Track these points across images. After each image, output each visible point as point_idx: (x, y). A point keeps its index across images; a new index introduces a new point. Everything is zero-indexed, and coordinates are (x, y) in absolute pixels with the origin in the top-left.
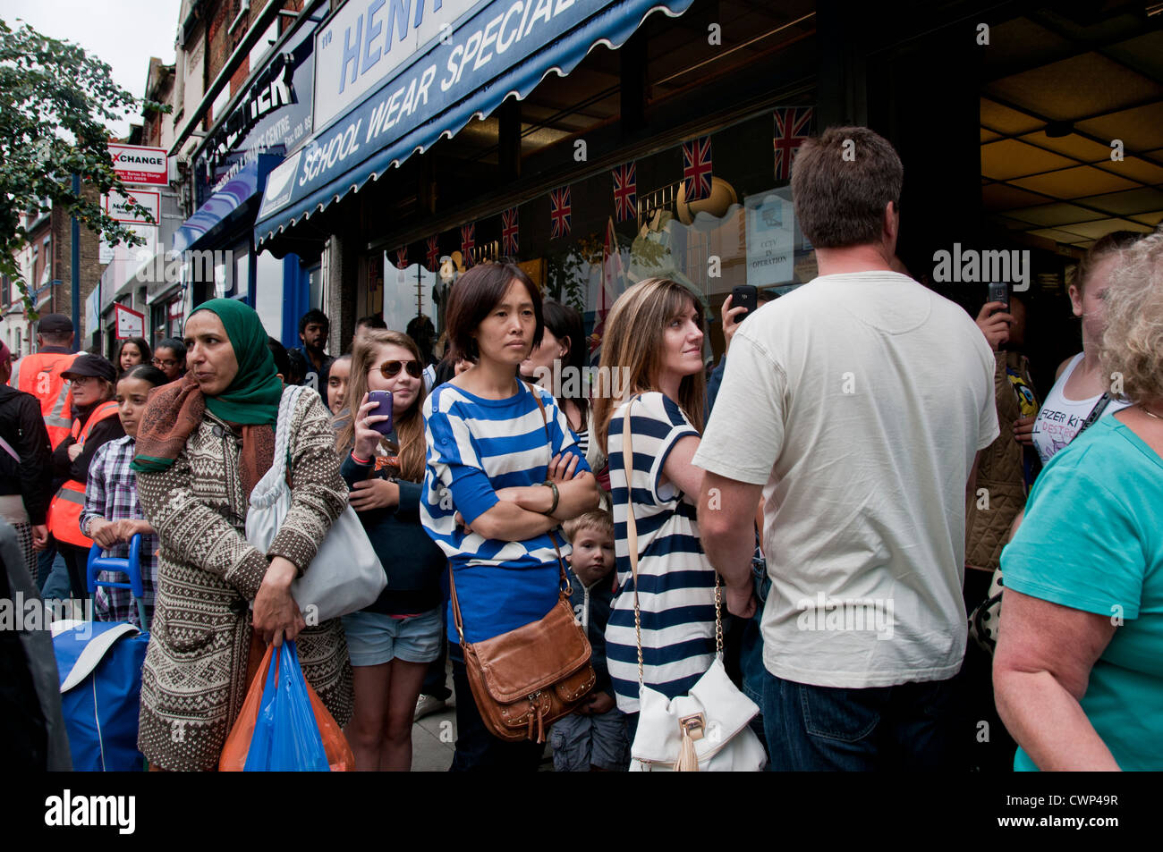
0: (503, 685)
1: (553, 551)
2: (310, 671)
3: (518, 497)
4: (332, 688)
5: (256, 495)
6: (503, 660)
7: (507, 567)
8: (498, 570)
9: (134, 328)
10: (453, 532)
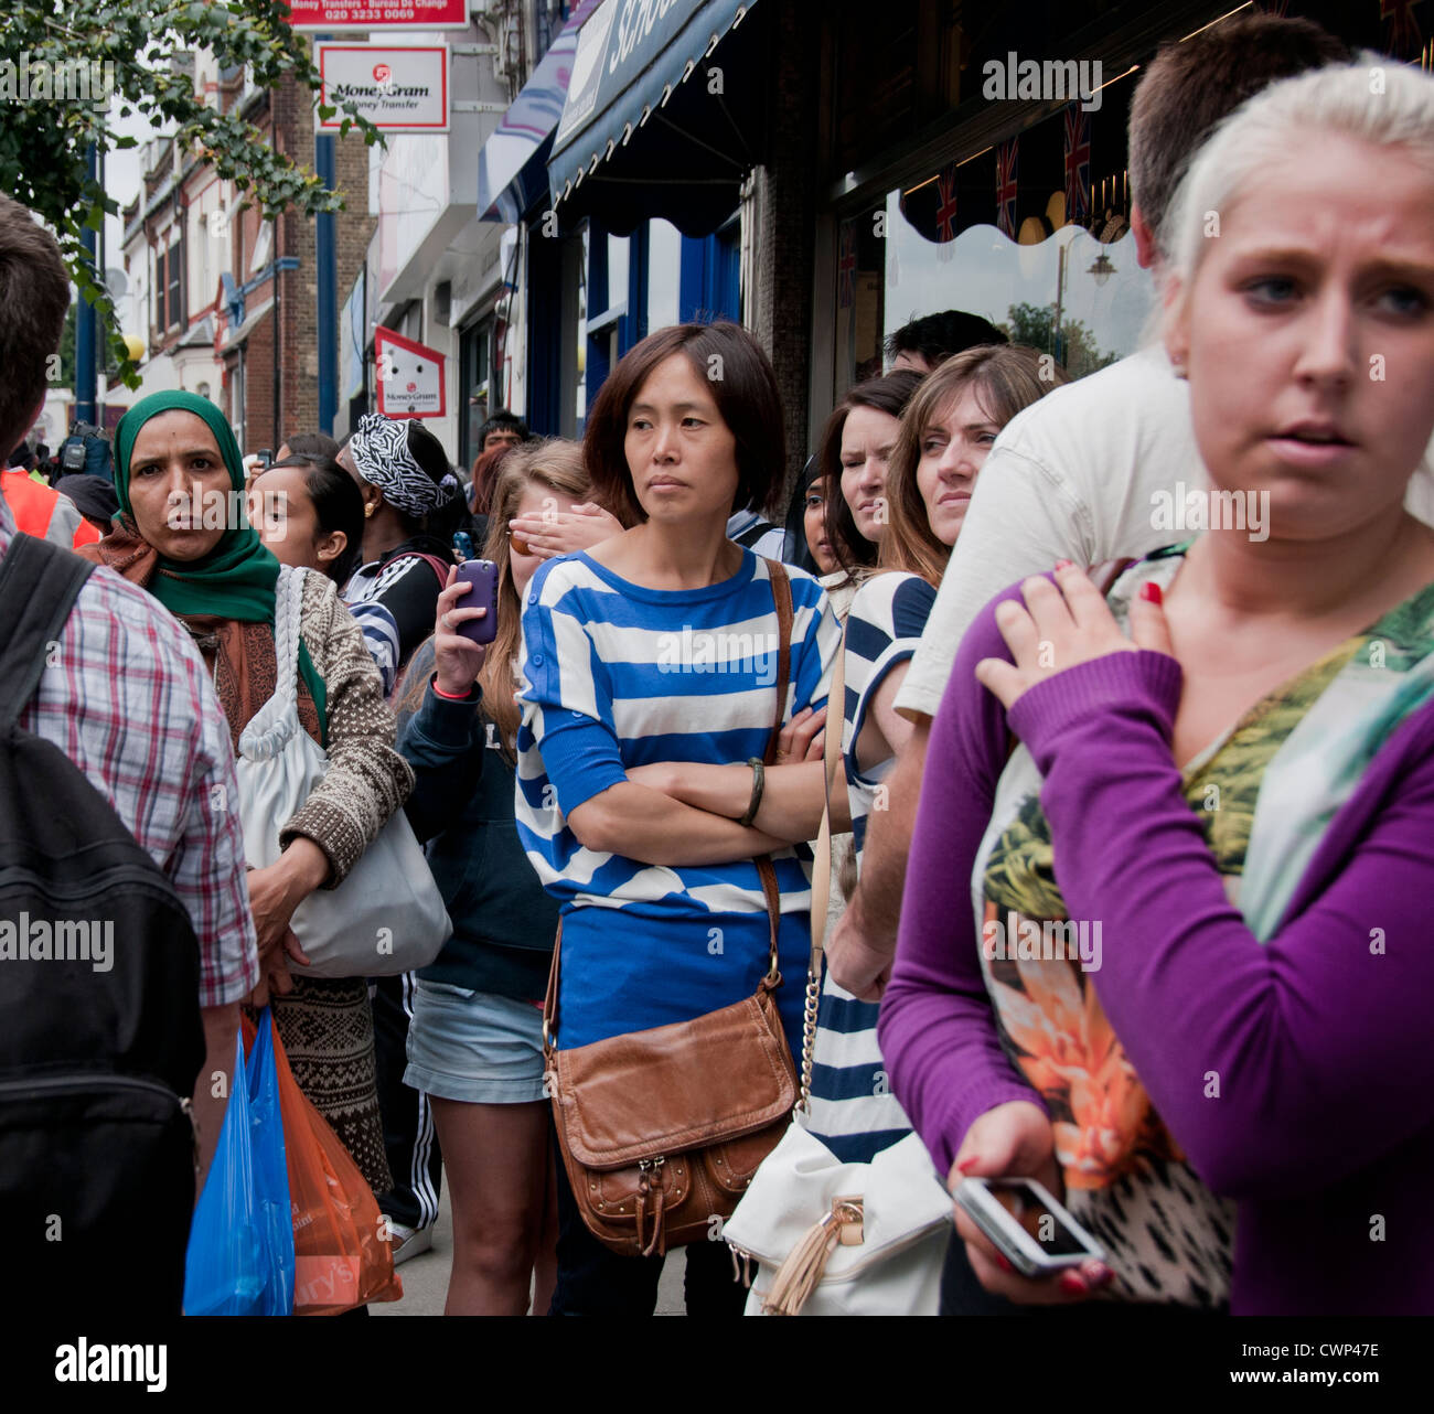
0: (592, 1134)
1: (759, 898)
2: (314, 1073)
3: (677, 781)
4: (357, 1117)
5: (249, 737)
6: (602, 1087)
7: (635, 913)
8: (623, 917)
9: (420, 390)
10: (554, 836)
